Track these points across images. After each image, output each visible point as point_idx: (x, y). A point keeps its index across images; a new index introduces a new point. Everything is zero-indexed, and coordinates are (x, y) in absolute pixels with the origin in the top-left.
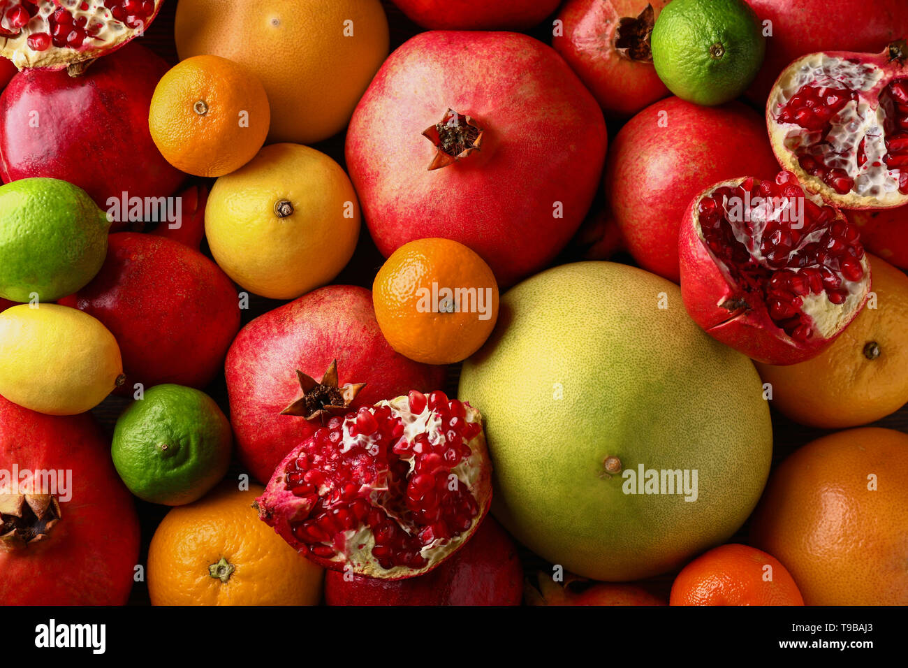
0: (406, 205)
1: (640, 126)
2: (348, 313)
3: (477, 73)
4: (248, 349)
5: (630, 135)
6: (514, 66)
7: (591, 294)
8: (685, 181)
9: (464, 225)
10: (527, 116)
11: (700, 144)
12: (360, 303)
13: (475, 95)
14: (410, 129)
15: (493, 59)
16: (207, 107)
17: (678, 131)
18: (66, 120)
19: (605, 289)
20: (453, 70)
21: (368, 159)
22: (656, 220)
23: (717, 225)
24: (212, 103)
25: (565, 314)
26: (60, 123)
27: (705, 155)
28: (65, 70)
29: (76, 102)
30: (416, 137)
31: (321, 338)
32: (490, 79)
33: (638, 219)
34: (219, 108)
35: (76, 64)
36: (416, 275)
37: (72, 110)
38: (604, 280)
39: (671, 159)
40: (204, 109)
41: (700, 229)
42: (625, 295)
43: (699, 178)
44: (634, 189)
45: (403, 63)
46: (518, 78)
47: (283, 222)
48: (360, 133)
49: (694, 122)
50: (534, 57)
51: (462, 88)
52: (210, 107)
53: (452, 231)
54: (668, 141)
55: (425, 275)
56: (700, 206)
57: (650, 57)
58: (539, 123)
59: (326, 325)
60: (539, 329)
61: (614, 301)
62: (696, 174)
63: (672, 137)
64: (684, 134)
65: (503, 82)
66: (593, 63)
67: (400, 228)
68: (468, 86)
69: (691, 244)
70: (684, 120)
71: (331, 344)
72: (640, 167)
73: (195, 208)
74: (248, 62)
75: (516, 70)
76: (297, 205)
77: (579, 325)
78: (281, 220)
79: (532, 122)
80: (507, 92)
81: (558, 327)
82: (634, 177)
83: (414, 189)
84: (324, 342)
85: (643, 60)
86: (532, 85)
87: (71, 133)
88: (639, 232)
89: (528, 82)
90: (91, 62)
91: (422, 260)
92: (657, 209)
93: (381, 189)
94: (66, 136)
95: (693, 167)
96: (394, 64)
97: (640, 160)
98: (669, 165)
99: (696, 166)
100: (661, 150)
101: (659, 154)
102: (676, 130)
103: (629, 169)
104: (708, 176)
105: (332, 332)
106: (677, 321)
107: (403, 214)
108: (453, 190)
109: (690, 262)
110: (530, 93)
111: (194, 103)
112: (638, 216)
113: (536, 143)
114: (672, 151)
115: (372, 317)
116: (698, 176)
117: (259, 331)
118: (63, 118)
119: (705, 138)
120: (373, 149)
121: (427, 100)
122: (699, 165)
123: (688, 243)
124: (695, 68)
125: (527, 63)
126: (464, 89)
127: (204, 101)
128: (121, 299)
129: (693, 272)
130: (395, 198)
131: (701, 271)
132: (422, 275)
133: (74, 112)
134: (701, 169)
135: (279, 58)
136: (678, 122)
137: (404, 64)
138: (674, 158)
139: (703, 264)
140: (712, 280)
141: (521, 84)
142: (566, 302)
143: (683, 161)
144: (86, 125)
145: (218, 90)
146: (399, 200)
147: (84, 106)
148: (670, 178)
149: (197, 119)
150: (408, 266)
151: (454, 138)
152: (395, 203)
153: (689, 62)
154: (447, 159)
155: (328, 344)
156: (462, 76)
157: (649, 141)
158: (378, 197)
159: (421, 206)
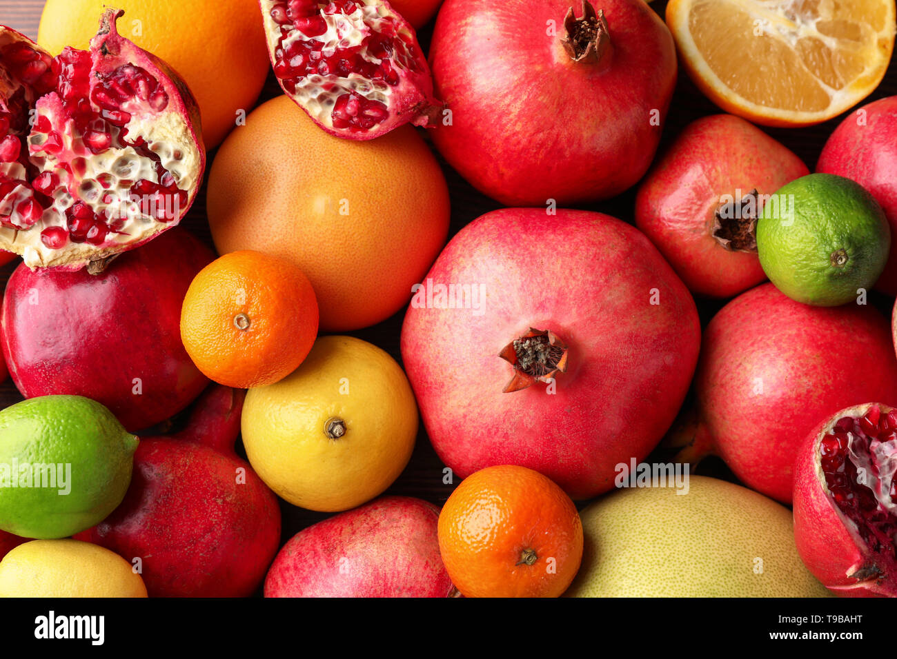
0: (475, 425)
1: (739, 321)
2: (407, 545)
3: (559, 275)
4: (292, 583)
5: (728, 331)
6: (601, 266)
7: (690, 537)
8: (796, 399)
9: (542, 450)
10: (616, 326)
11: (813, 355)
12: (421, 531)
13: (557, 302)
14: (481, 339)
15: (577, 257)
16: (249, 321)
17: (787, 336)
18: (85, 323)
19: (705, 527)
20: (531, 270)
21: (430, 367)
22: (760, 439)
23: (841, 469)
24: (255, 317)
25: (661, 563)
26: (78, 327)
27: (820, 369)
28: (85, 268)
29: (97, 303)
30: (488, 349)
31: (377, 577)
32: (573, 282)
33: (738, 435)
34: (263, 322)
35: (96, 261)
36: (492, 522)
37: (91, 312)
38: (703, 514)
39: (780, 372)
40: (245, 323)
41: (823, 478)
42: (729, 537)
43: (811, 396)
44: (735, 401)
45: (471, 256)
46: (606, 281)
47: (334, 443)
48: (421, 333)
49: (805, 326)
50: (622, 252)
51: (541, 293)
52: (253, 321)
53: (529, 455)
54: (776, 348)
55: (502, 523)
56: (822, 447)
57: (753, 247)
58: (631, 335)
59: (383, 561)
60: (631, 581)
61: (716, 546)
62: (809, 391)
63: (780, 344)
64: (793, 341)
65: (588, 286)
66: (685, 245)
67: (466, 447)
68: (549, 291)
69: (812, 496)
70: (793, 322)
71: (389, 585)
72: (742, 377)
73: (230, 408)
74: (293, 251)
75: (604, 271)
76: (349, 423)
77: (679, 579)
78: (332, 440)
79: (622, 334)
80: (594, 298)
81: (654, 580)
82: (736, 388)
83: (486, 407)
84: (381, 582)
85: (744, 249)
86: (621, 288)
87: (90, 339)
88: (739, 448)
89: (618, 285)
90: (113, 258)
91: (498, 503)
92: (763, 428)
93: (446, 403)
94: (85, 342)
95: (806, 383)
96: (460, 255)
97: (741, 368)
98: (777, 378)
99: (809, 381)
100: (767, 359)
101: (765, 364)
102: (784, 335)
103: (728, 376)
104: (823, 393)
105: (390, 570)
106: (790, 569)
107: (471, 434)
108: (531, 411)
109: (811, 517)
110: (619, 298)
111: (234, 317)
112: (738, 432)
113: (626, 357)
114: (780, 362)
115: (435, 548)
116: (811, 394)
117: (306, 561)
118: (81, 322)
119: (818, 347)
120: (437, 357)
121: (501, 306)
122: (813, 380)
123: (809, 494)
124: (812, 274)
125: (616, 261)
126: (544, 294)
127: (245, 314)
128: (148, 528)
129: (815, 529)
130: (462, 415)
131: (825, 530)
132: (499, 522)
133: (94, 314)
134: (815, 385)
135: (328, 246)
136: (786, 324)
137: (473, 258)
138: (783, 370)
139: (829, 523)
140: (838, 542)
141: (609, 288)
142: (662, 546)
143: (793, 375)
144: (107, 329)
145: (262, 302)
146: (467, 418)
147: (106, 307)
148: (779, 394)
149: (237, 335)
150: (481, 509)
151: (534, 356)
152: (462, 420)
153: (806, 267)
154: (525, 380)
155: (386, 585)
156: (542, 279)
157: (752, 344)
158: (441, 410)
159: (492, 427)
